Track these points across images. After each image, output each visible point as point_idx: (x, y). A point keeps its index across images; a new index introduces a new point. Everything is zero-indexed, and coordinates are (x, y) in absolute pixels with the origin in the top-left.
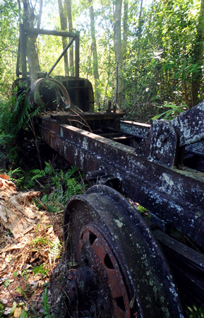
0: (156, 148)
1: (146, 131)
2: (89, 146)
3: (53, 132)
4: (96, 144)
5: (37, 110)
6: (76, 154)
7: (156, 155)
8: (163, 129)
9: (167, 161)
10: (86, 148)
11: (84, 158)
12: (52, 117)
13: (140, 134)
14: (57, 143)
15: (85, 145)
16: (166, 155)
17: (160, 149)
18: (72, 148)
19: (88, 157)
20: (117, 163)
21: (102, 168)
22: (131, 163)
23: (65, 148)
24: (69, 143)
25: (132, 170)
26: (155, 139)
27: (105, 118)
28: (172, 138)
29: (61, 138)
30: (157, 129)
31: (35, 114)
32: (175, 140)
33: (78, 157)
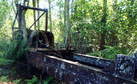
0: (120, 70)
1: (89, 59)
2: (66, 67)
3: (38, 59)
4: (71, 66)
5: (28, 47)
6: (56, 71)
7: (119, 73)
8: (125, 59)
9: (128, 77)
10: (64, 68)
11: (63, 74)
12: (38, 51)
13: (85, 60)
14: (42, 65)
15: (63, 67)
16: (127, 73)
17: (123, 70)
18: (53, 68)
19: (65, 73)
20: (88, 77)
21: (77, 80)
22: (99, 77)
23: (48, 68)
24: (51, 65)
25: (99, 81)
26: (119, 65)
27: (66, 52)
28: (131, 64)
29: (44, 62)
30: (121, 59)
31: (26, 49)
32: (134, 66)
33: (58, 73)
